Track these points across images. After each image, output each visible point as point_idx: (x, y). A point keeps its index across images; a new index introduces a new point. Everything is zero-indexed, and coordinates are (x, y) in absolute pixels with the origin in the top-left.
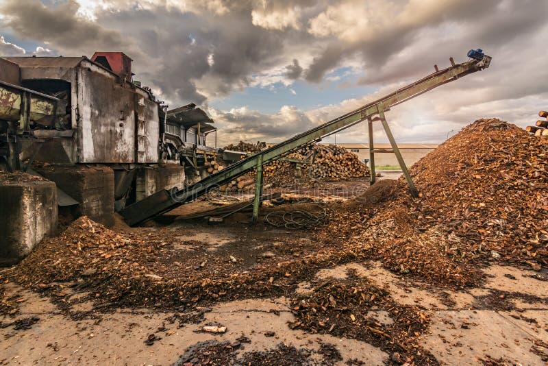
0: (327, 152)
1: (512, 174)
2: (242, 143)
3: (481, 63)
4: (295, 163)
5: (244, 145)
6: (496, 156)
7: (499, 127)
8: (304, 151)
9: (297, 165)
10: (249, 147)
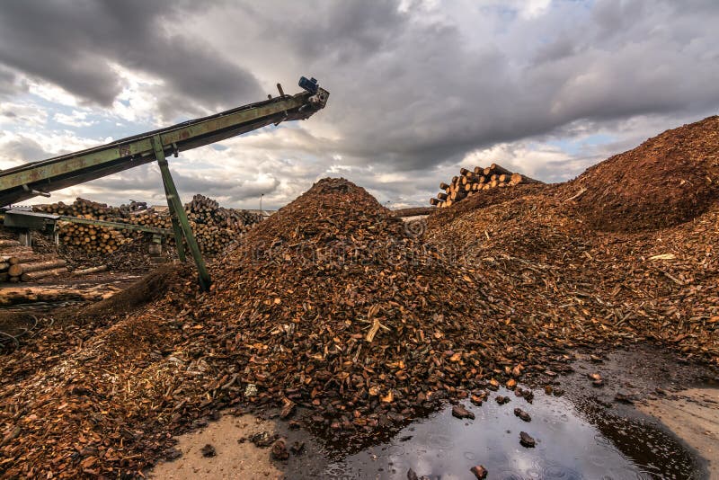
0: (236, 220)
1: (329, 253)
2: (80, 201)
3: (314, 98)
4: (152, 234)
5: (84, 205)
6: (319, 227)
7: (340, 188)
8: (202, 218)
9: (155, 236)
10: (96, 208)
